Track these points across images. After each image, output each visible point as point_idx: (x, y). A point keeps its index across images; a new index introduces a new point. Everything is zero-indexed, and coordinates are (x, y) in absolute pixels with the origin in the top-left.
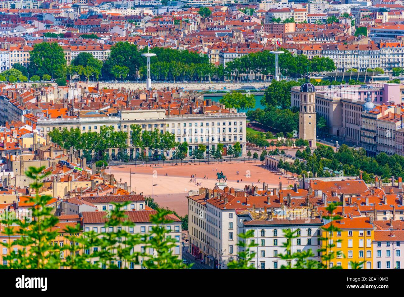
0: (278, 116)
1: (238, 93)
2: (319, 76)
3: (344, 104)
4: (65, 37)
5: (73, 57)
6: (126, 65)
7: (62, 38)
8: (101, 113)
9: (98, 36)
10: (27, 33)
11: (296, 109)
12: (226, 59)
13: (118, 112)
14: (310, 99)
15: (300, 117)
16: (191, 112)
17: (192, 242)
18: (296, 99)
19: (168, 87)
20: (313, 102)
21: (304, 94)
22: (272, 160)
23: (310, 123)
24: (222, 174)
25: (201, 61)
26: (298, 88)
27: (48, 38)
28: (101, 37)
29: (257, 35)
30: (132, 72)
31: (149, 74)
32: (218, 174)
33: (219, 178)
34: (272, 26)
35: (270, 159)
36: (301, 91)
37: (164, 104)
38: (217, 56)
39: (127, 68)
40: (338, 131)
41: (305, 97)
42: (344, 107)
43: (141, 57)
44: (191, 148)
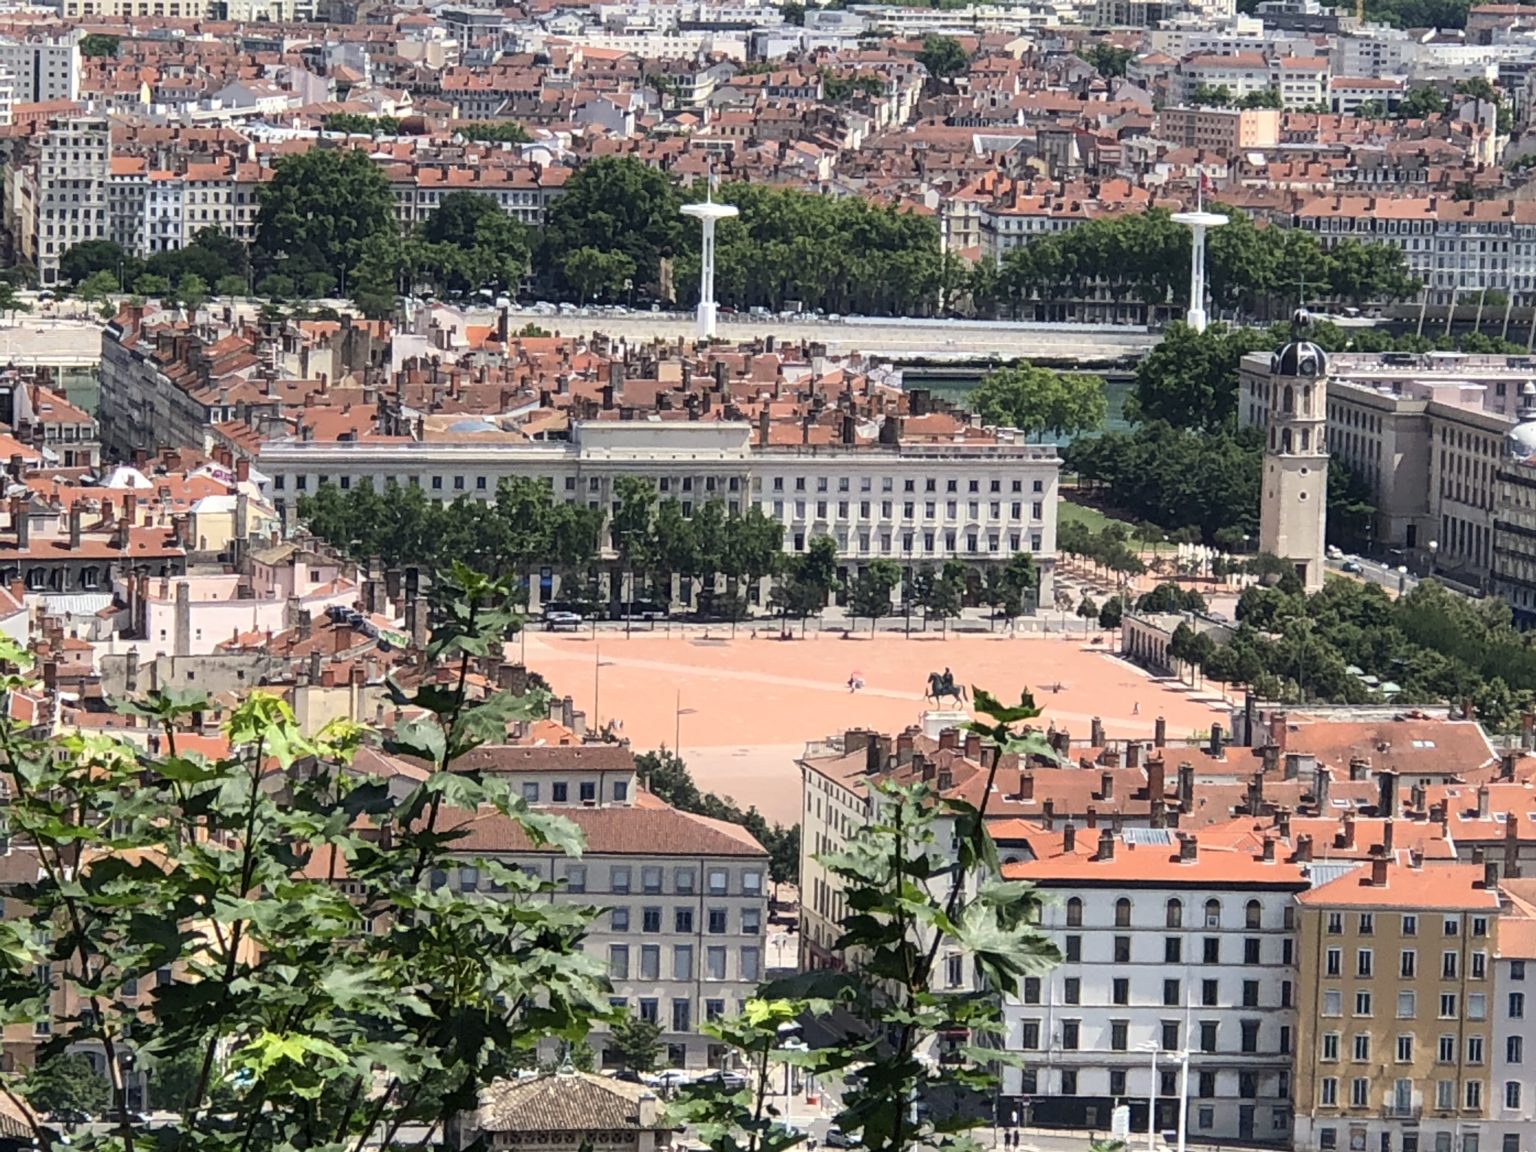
0: (1186, 461)
1: (1037, 370)
2: (1357, 315)
3: (1438, 424)
4: (402, 134)
5: (422, 211)
6: (622, 247)
7: (391, 138)
8: (506, 427)
9: (528, 131)
10: (259, 115)
11: (1253, 440)
12: (1007, 236)
13: (570, 426)
14: (1307, 405)
15: (1267, 469)
16: (848, 436)
17: (812, 935)
18: (1256, 400)
19: (770, 339)
20: (1319, 412)
21: (1284, 381)
22: (1149, 632)
23: (1303, 496)
24: (948, 679)
25: (910, 243)
26: (1264, 358)
27: (336, 135)
28: (540, 137)
29: (1130, 149)
30: (645, 275)
31: (707, 287)
32: (933, 678)
33: (937, 693)
34: (1191, 119)
35: (1142, 629)
36: (1273, 370)
37: (751, 400)
38: (974, 227)
39: (624, 258)
40: (1411, 530)
41: (1289, 393)
42: (1437, 438)
43: (681, 218)
44: (843, 572)
